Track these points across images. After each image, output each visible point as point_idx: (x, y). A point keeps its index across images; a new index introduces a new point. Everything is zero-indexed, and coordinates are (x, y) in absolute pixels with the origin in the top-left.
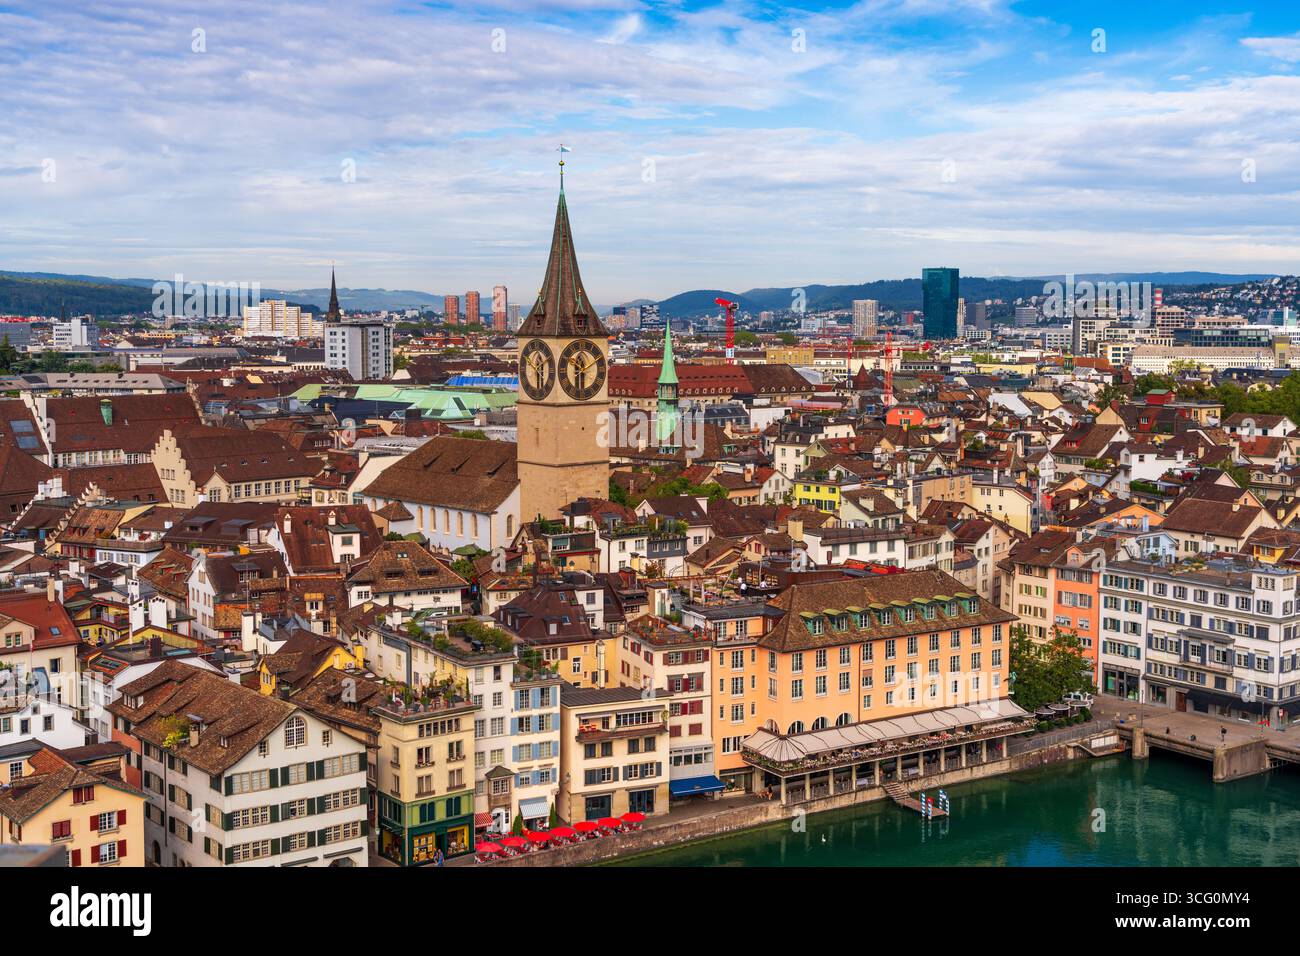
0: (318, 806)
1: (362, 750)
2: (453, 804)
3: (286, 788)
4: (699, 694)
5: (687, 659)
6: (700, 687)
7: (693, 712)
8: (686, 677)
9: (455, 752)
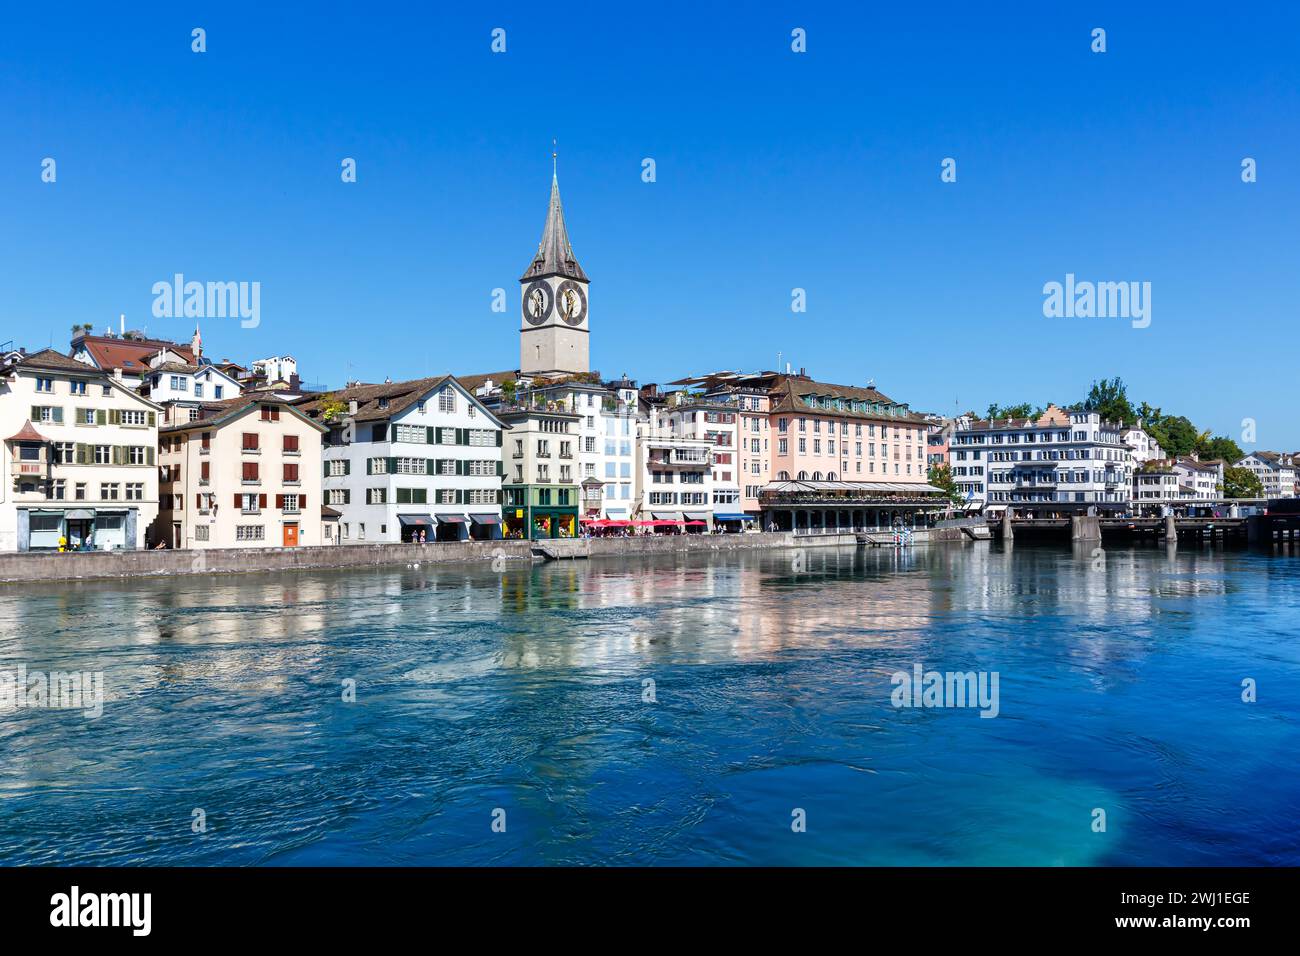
0: (464, 468)
1: (500, 429)
2: (564, 494)
3: (439, 446)
4: (729, 448)
5: (722, 420)
6: (729, 443)
7: (725, 462)
8: (720, 433)
9: (565, 451)
